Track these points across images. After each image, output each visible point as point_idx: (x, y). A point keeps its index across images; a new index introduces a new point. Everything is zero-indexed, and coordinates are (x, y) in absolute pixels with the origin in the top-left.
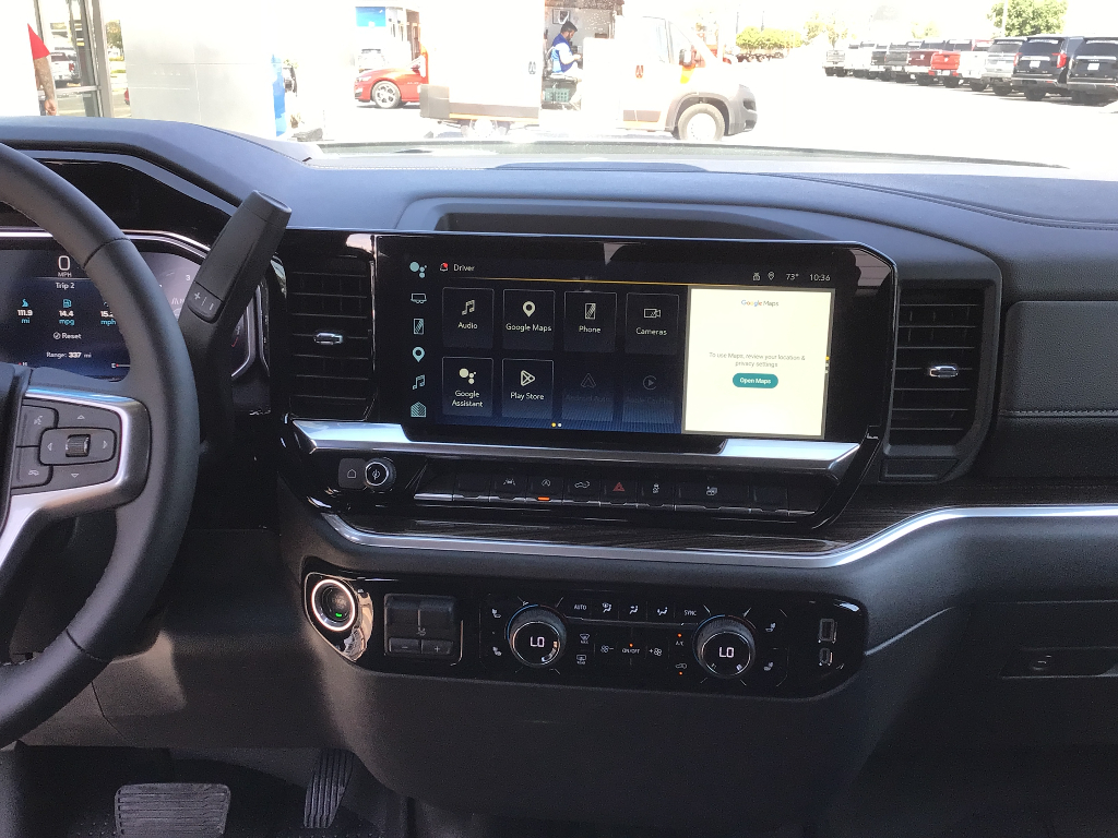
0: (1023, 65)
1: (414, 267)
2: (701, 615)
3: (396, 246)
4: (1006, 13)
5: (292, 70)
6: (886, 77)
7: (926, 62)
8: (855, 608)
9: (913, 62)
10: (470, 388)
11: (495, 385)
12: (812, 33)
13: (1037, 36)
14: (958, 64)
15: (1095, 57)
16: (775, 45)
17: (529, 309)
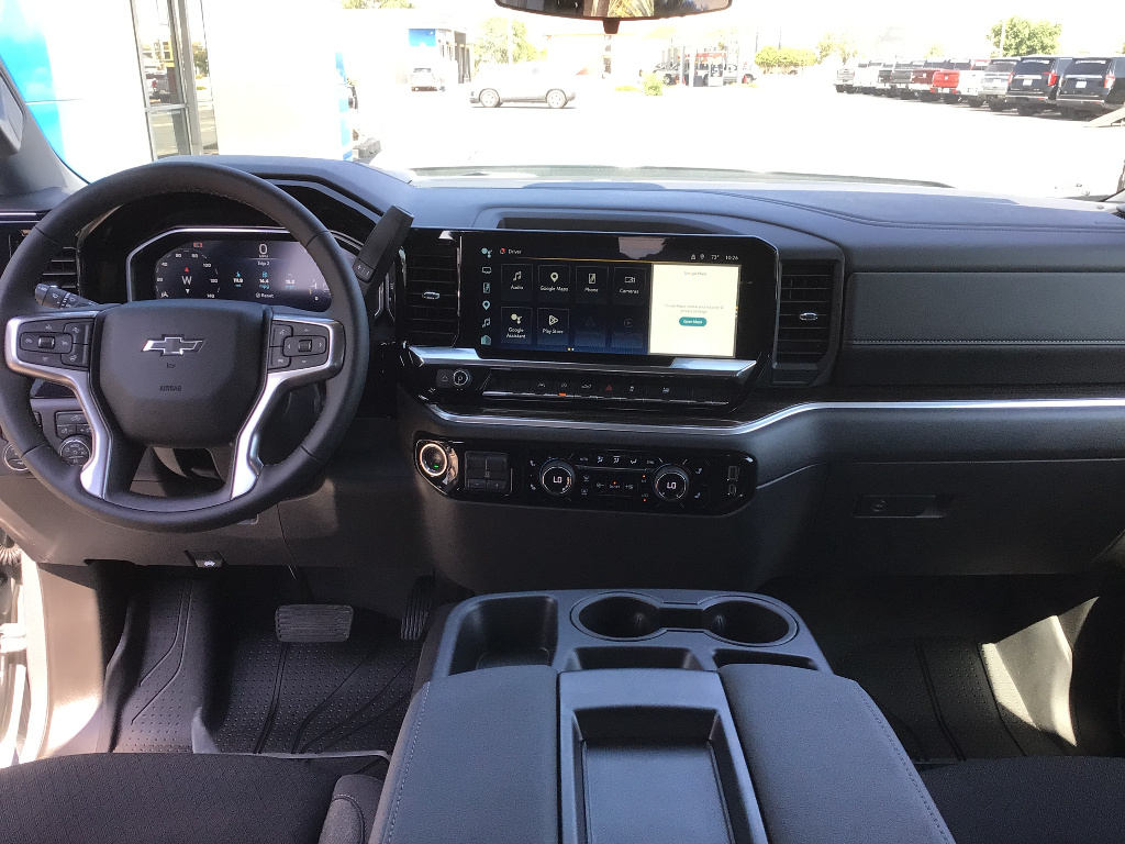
0: (1016, 84)
1: (484, 251)
2: (657, 463)
3: (473, 239)
4: (1004, 34)
5: (353, 89)
6: (891, 94)
7: (928, 81)
8: (750, 460)
9: (916, 80)
10: (517, 326)
11: (533, 324)
12: (825, 52)
13: (1033, 56)
14: (958, 82)
15: (1084, 76)
16: (791, 63)
17: (555, 277)
